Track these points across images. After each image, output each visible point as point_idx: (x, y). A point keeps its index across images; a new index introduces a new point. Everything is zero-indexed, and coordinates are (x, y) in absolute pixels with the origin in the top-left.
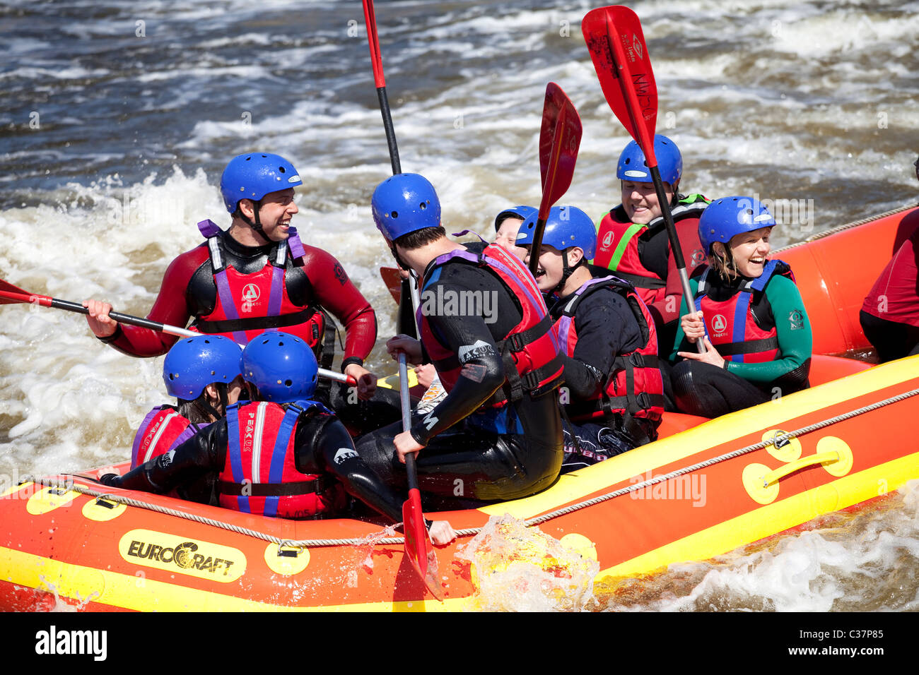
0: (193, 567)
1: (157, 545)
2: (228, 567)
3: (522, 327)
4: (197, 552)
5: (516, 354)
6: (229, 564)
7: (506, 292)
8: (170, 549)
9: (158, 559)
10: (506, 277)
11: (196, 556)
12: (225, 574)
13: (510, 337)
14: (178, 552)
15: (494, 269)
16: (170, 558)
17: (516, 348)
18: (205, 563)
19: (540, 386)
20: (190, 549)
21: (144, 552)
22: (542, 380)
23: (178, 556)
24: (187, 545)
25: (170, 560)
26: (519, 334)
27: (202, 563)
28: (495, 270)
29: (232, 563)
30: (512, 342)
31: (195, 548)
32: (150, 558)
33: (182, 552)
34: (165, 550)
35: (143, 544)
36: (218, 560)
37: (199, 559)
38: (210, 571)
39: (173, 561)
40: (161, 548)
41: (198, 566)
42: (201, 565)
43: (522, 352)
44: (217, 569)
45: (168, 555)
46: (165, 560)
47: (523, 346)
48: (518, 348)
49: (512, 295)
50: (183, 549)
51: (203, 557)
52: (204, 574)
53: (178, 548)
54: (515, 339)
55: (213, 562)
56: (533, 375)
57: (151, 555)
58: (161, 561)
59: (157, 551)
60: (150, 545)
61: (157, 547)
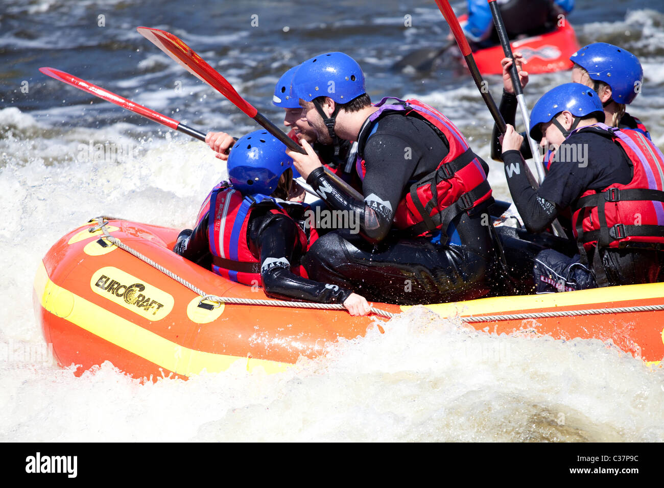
0: (134, 304)
1: (117, 281)
2: (158, 308)
3: (450, 158)
4: (142, 293)
5: (448, 180)
6: (160, 306)
7: (433, 131)
8: (125, 287)
9: (113, 293)
10: (430, 118)
11: (141, 295)
12: (154, 314)
13: (441, 167)
14: (129, 290)
15: (418, 112)
16: (122, 293)
17: (448, 176)
18: (143, 303)
19: (475, 205)
20: (138, 289)
21: (106, 286)
22: (476, 200)
23: (128, 293)
24: (137, 286)
25: (121, 295)
26: (448, 164)
27: (143, 302)
28: (420, 113)
29: (162, 306)
30: (443, 171)
31: (142, 288)
32: (109, 291)
33: (132, 290)
34: (121, 286)
35: (109, 279)
36: (154, 302)
37: (141, 298)
38: (145, 309)
39: (123, 297)
40: (119, 284)
41: (138, 304)
42: (140, 303)
43: (454, 178)
44: (150, 309)
45: (121, 291)
46: (118, 295)
47: (453, 173)
48: (450, 175)
49: (439, 132)
50: (134, 288)
51: (144, 297)
52: (140, 311)
53: (131, 287)
54: (446, 167)
55: (150, 303)
56: (467, 196)
57: (110, 289)
58: (115, 294)
59: (116, 286)
60: (113, 281)
61: (117, 283)
